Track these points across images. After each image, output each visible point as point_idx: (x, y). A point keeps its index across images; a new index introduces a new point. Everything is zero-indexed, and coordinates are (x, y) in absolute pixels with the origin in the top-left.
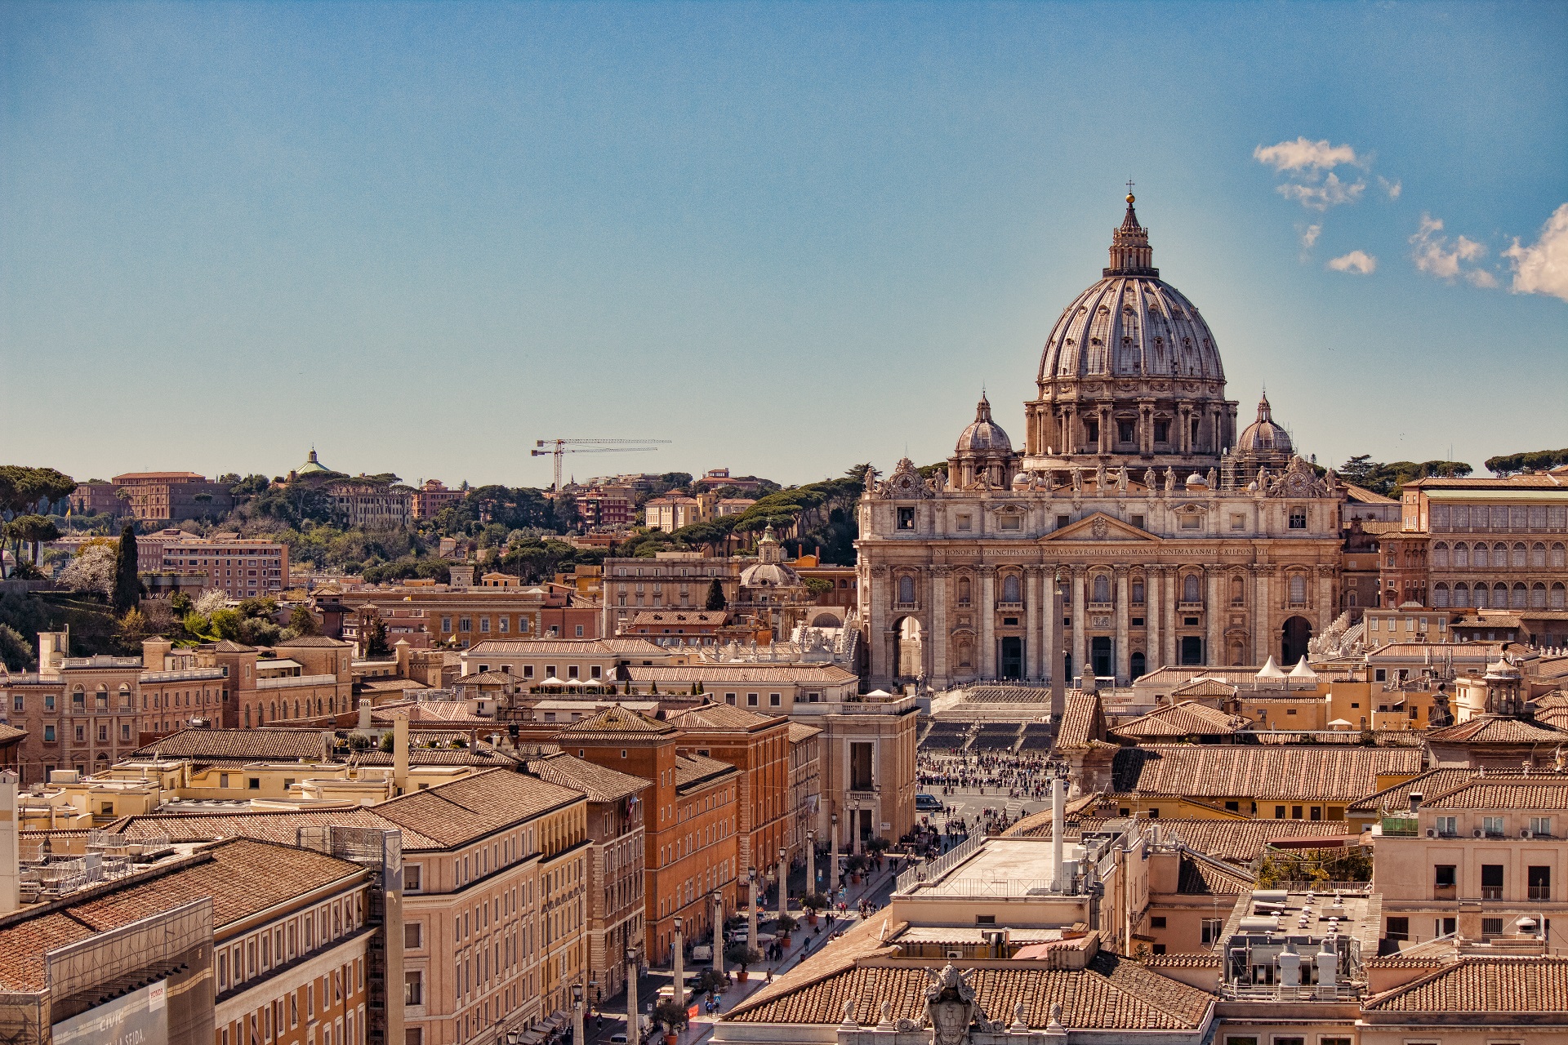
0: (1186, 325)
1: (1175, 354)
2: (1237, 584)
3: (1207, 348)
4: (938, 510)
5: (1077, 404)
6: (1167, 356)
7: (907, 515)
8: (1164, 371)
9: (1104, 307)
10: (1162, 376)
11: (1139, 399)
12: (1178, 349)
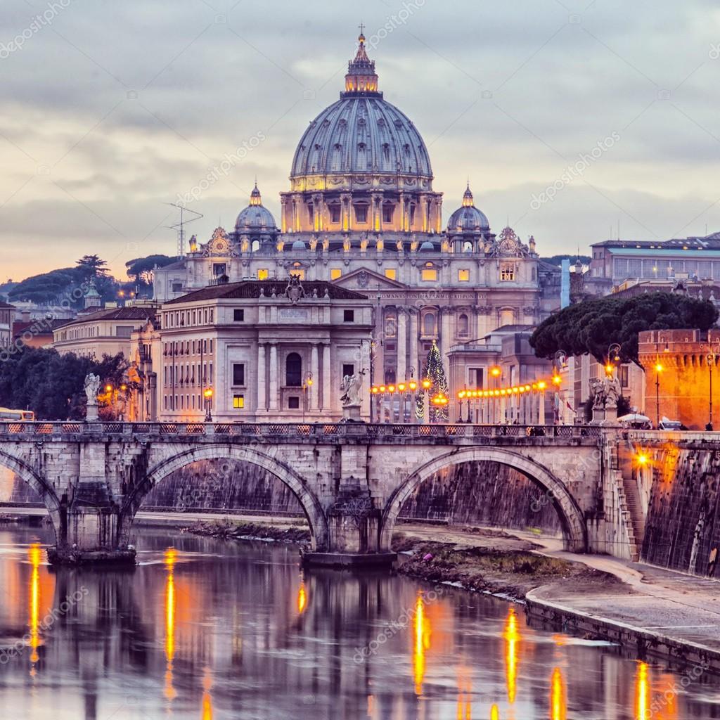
0: (405, 133)
1: (398, 157)
2: (463, 321)
3: (421, 152)
4: (244, 266)
5: (324, 193)
6: (392, 158)
7: (220, 269)
8: (390, 170)
9: (343, 121)
10: (390, 173)
11: (371, 190)
12: (401, 151)
